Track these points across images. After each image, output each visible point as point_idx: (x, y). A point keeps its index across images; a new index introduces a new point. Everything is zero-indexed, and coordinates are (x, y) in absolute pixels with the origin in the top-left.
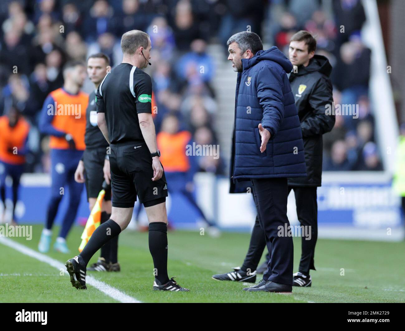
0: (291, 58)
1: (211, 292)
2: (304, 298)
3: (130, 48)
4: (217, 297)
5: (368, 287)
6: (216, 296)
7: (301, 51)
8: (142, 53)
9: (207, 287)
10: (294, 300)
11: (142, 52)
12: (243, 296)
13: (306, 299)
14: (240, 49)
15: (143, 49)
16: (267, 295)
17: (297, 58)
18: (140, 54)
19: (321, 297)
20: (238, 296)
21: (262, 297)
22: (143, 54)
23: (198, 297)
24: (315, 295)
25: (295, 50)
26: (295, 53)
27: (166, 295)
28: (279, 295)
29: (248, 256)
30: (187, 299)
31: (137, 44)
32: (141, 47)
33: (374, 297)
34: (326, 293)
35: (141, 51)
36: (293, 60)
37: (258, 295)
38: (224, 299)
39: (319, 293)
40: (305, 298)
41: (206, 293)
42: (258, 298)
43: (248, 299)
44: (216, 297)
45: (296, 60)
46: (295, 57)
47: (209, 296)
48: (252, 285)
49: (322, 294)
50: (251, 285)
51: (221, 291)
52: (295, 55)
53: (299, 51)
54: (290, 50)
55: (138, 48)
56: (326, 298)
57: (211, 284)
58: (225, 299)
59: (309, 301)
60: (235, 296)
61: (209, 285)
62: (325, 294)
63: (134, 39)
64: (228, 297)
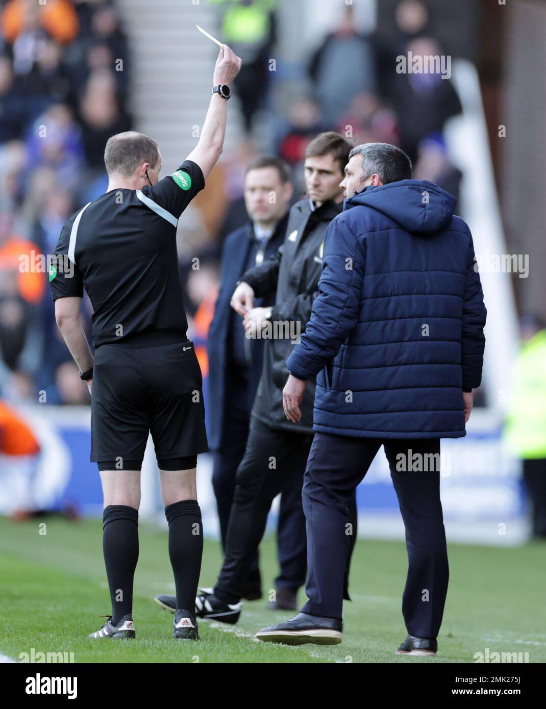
0: (310, 189)
1: (147, 641)
2: (329, 653)
3: (125, 163)
4: (160, 650)
5: (455, 634)
6: (156, 648)
7: (327, 172)
8: (146, 175)
9: (140, 630)
10: (309, 658)
11: (146, 173)
12: (209, 649)
13: (333, 655)
14: (364, 169)
15: (149, 167)
16: (257, 648)
17: (321, 188)
18: (142, 177)
19: (362, 652)
20: (201, 648)
21: (247, 650)
22: (148, 177)
23: (121, 650)
24: (350, 648)
25: (315, 173)
26: (316, 179)
27: (59, 646)
28: (279, 648)
29: (224, 570)
30: (100, 653)
31: (139, 158)
32: (146, 164)
33: (466, 654)
34: (373, 645)
35: (145, 171)
36: (316, 192)
37: (239, 647)
38: (173, 655)
39: (358, 644)
40: (332, 653)
41: (137, 643)
42: (238, 653)
43: (219, 655)
44: (155, 651)
45: (321, 192)
46: (316, 186)
47: (144, 648)
48: (229, 628)
49: (365, 647)
50: (225, 628)
51: (166, 639)
52: (318, 183)
53: (324, 174)
54: (307, 173)
55: (139, 166)
56: (371, 656)
57: (148, 625)
58: (175, 654)
59: (337, 660)
60: (194, 649)
61: (144, 627)
62: (370, 647)
63: (132, 147)
64: (181, 649)
